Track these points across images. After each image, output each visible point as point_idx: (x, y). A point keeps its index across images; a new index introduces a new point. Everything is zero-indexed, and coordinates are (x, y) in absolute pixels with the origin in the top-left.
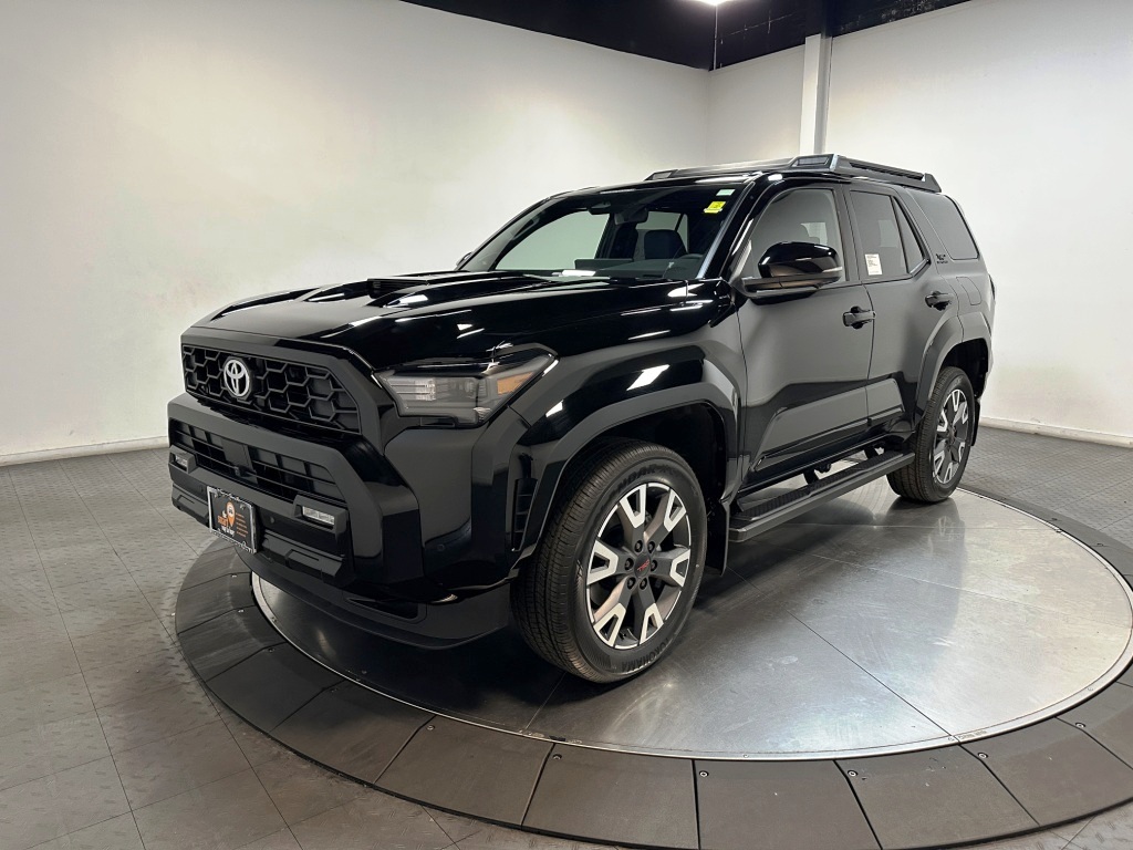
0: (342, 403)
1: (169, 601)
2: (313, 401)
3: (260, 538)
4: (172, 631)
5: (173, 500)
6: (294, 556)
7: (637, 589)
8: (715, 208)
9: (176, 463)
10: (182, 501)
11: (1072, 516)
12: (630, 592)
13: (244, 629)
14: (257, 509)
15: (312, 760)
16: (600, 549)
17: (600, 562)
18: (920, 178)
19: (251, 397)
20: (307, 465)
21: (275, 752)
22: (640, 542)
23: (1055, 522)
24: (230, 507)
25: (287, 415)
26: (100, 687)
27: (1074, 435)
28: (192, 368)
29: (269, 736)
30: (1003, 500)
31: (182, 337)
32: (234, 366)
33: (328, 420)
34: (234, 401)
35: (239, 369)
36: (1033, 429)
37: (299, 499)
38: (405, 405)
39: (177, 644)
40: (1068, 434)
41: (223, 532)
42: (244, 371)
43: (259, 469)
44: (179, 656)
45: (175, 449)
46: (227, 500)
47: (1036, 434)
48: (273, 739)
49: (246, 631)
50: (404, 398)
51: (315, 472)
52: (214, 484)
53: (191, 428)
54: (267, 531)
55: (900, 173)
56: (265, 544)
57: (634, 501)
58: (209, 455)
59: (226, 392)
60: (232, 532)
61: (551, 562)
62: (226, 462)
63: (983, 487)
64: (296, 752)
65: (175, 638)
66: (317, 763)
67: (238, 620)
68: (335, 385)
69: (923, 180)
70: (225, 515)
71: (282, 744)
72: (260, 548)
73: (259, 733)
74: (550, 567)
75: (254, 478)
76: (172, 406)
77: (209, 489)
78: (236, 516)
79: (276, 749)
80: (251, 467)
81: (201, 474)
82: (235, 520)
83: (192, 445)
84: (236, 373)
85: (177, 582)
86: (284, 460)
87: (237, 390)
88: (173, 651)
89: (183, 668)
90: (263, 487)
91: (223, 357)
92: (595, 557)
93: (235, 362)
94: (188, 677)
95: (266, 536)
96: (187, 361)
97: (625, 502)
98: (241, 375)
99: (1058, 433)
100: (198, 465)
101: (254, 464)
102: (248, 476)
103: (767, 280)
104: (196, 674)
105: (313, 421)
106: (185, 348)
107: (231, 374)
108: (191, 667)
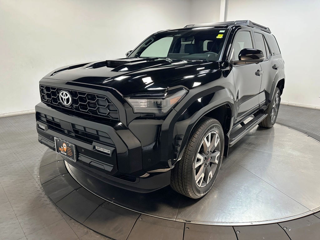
0: (111, 108)
1: (36, 171)
2: (99, 107)
3: (78, 156)
4: (39, 183)
5: (39, 140)
6: (92, 163)
7: (206, 167)
8: (220, 36)
9: (39, 127)
10: (42, 141)
11: (309, 131)
12: (205, 168)
13: (65, 182)
14: (76, 146)
15: (100, 234)
16: (199, 156)
17: (199, 160)
18: (266, 29)
19: (71, 105)
20: (97, 131)
21: (86, 231)
22: (208, 152)
23: (306, 133)
24: (64, 145)
25: (87, 112)
26: (16, 207)
27: (299, 105)
28: (45, 94)
29: (83, 225)
30: (289, 127)
31: (40, 82)
32: (64, 94)
33: (106, 115)
34: (64, 106)
35: (67, 95)
36: (287, 104)
37: (94, 143)
38: (135, 109)
39: (42, 188)
40: (297, 105)
41: (62, 153)
42: (69, 96)
43: (76, 131)
44: (44, 193)
45: (39, 123)
46: (63, 142)
47: (288, 105)
48: (84, 225)
49: (67, 183)
50: (135, 107)
51: (100, 133)
52: (57, 136)
53: (45, 115)
54: (80, 154)
55: (262, 27)
56: (79, 158)
57: (207, 138)
58: (53, 125)
59: (60, 103)
60: (65, 154)
61: (184, 162)
62: (62, 128)
63: (280, 122)
64: (93, 231)
65: (41, 186)
66: (102, 235)
67: (63, 179)
68: (109, 102)
69: (267, 29)
70: (62, 148)
71: (88, 228)
72: (77, 160)
73: (79, 224)
74: (184, 164)
75: (73, 135)
76: (37, 107)
77: (55, 138)
78: (67, 148)
79: (86, 230)
80: (72, 131)
81: (50, 132)
82: (67, 150)
83: (46, 121)
84: (65, 97)
85: (38, 164)
86: (86, 128)
87: (65, 102)
88: (41, 191)
89: (46, 198)
90: (77, 138)
91: (59, 90)
92: (197, 159)
93: (64, 92)
94: (48, 201)
95: (79, 156)
96: (42, 91)
97: (205, 139)
98: (67, 97)
99: (294, 105)
100: (49, 129)
101: (73, 130)
102: (71, 133)
103: (240, 61)
104: (51, 200)
105: (99, 115)
106: (41, 86)
107: (63, 97)
108: (49, 197)
